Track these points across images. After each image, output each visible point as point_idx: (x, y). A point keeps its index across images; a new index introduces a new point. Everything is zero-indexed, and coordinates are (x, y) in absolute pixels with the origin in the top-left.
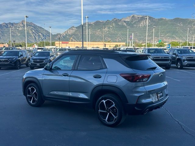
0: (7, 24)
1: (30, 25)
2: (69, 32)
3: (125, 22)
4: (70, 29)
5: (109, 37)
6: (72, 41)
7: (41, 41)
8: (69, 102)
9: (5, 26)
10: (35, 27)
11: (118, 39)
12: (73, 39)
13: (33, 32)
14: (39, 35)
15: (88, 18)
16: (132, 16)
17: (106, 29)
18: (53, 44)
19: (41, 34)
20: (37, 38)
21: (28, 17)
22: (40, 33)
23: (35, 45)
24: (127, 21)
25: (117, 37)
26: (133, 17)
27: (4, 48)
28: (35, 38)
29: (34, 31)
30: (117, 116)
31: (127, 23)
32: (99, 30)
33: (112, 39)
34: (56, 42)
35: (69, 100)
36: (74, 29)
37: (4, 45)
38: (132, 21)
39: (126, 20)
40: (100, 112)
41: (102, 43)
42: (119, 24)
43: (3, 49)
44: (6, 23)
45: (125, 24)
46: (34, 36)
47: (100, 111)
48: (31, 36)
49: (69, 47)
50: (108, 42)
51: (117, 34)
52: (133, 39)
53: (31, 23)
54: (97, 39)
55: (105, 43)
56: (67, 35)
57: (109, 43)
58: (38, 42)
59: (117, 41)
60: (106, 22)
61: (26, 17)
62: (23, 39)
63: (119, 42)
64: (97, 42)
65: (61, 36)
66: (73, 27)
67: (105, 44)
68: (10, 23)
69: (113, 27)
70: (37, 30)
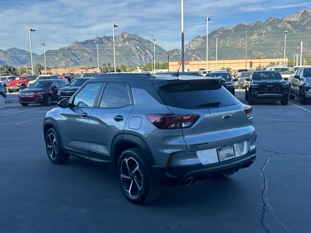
0: (100, 39)
1: (133, 39)
2: (191, 46)
3: (289, 22)
4: (193, 40)
5: (260, 50)
6: (196, 60)
7: (148, 62)
8: (89, 160)
9: (99, 42)
10: (141, 41)
11: (277, 53)
12: (198, 57)
13: (138, 50)
14: (146, 53)
15: (209, 20)
16: (302, 11)
17: (255, 37)
18: (165, 66)
19: (149, 51)
20: (143, 58)
21: (117, 26)
22: (147, 49)
23: (138, 68)
24: (293, 21)
25: (275, 49)
26: (305, 13)
27: (83, 75)
28: (141, 58)
29: (138, 47)
30: (142, 187)
31: (294, 24)
32: (242, 40)
33: (265, 54)
34: (170, 63)
35: (89, 156)
36: (199, 40)
37: (95, 70)
38: (303, 21)
39: (292, 19)
40: (123, 178)
41: (244, 61)
42: (278, 27)
43: (81, 76)
44: (100, 37)
45: (289, 26)
46: (139, 56)
47: (122, 176)
48: (134, 55)
49: (188, 70)
50: (257, 59)
51: (275, 45)
52: (301, 52)
53: (135, 35)
54: (239, 54)
55: (252, 61)
56: (189, 50)
57: (259, 60)
58: (144, 65)
59: (275, 57)
60: (255, 25)
61: (115, 26)
62: (124, 61)
63: (278, 57)
64: (238, 59)
65: (179, 53)
66: (198, 37)
67: (251, 63)
68: (105, 37)
69: (268, 32)
70: (144, 45)
